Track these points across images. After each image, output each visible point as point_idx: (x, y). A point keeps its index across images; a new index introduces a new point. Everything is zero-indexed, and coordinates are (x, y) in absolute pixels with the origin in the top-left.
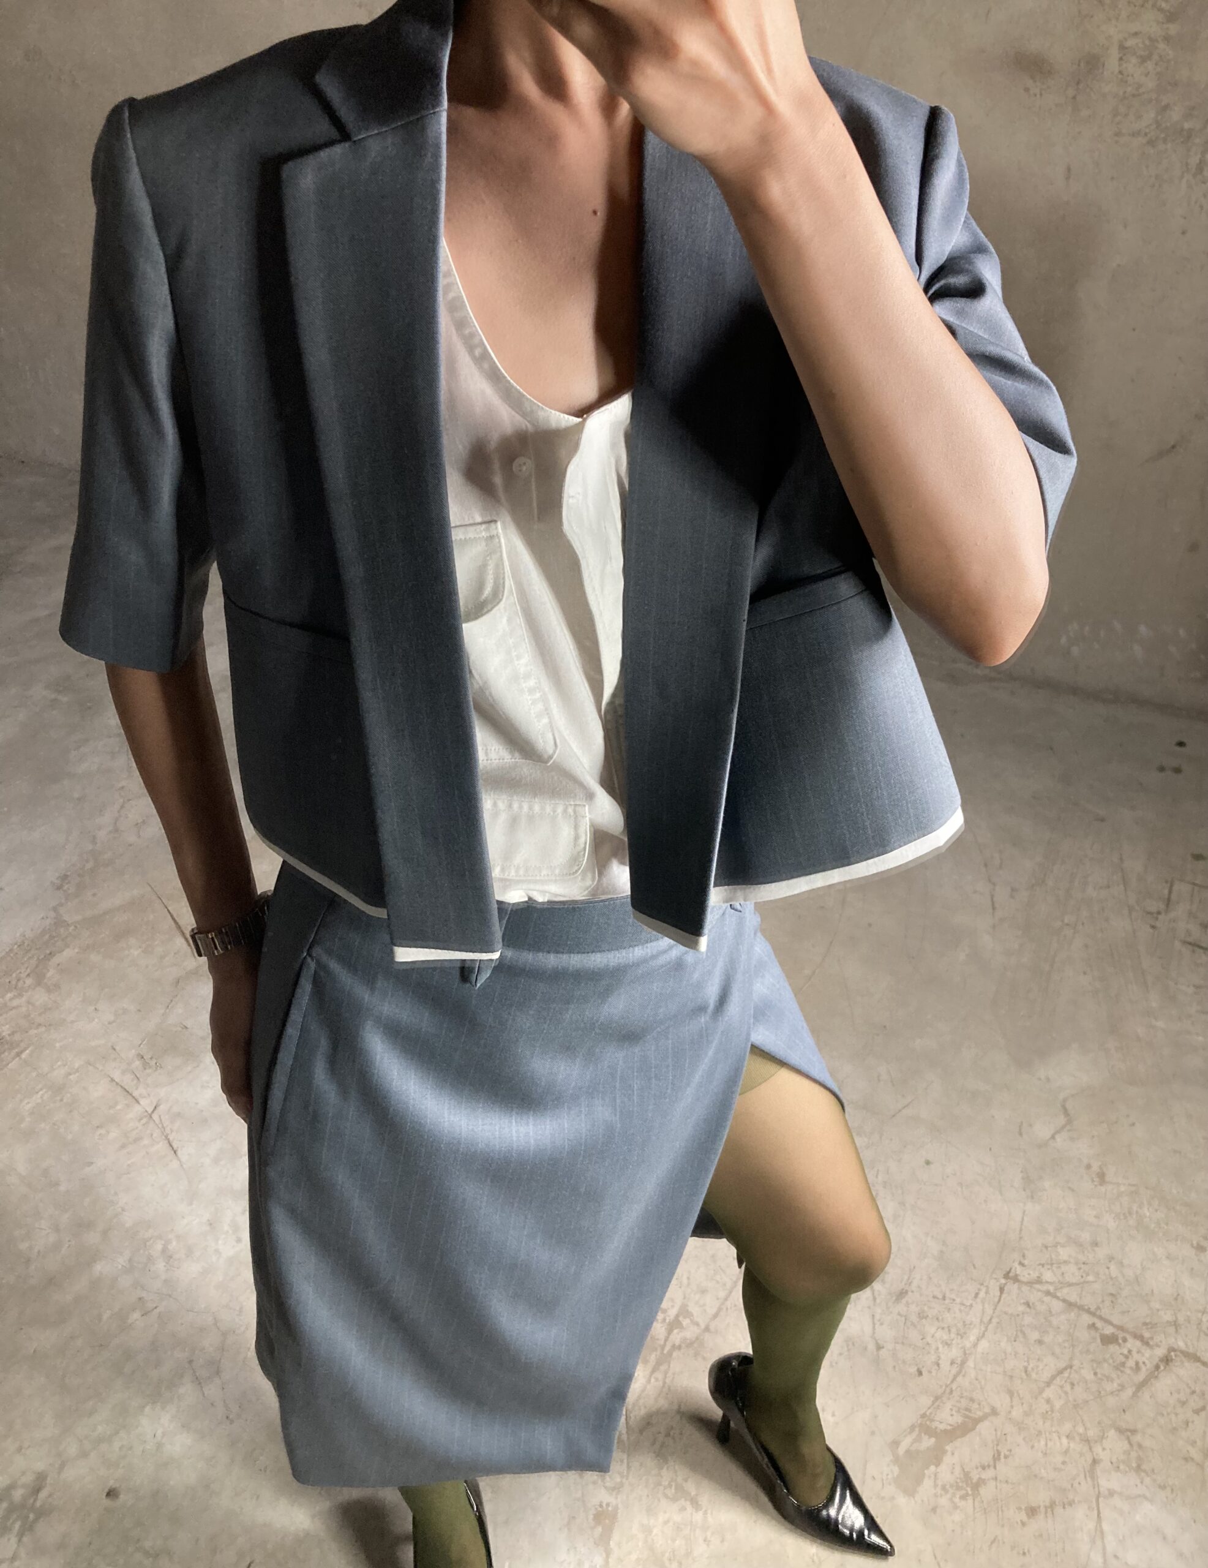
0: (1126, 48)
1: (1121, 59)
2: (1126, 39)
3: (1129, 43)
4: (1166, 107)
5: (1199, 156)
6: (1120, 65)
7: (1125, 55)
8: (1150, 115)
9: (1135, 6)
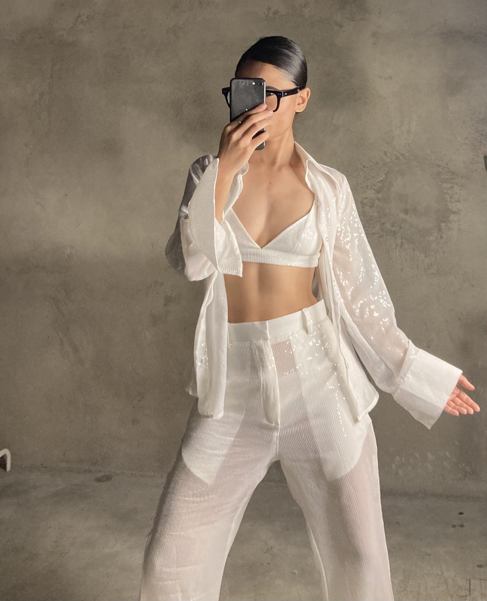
0: (364, 203)
1: (362, 207)
2: (363, 201)
3: (364, 202)
4: (383, 223)
5: (400, 241)
6: (362, 209)
7: (364, 206)
8: (378, 227)
9: (364, 189)
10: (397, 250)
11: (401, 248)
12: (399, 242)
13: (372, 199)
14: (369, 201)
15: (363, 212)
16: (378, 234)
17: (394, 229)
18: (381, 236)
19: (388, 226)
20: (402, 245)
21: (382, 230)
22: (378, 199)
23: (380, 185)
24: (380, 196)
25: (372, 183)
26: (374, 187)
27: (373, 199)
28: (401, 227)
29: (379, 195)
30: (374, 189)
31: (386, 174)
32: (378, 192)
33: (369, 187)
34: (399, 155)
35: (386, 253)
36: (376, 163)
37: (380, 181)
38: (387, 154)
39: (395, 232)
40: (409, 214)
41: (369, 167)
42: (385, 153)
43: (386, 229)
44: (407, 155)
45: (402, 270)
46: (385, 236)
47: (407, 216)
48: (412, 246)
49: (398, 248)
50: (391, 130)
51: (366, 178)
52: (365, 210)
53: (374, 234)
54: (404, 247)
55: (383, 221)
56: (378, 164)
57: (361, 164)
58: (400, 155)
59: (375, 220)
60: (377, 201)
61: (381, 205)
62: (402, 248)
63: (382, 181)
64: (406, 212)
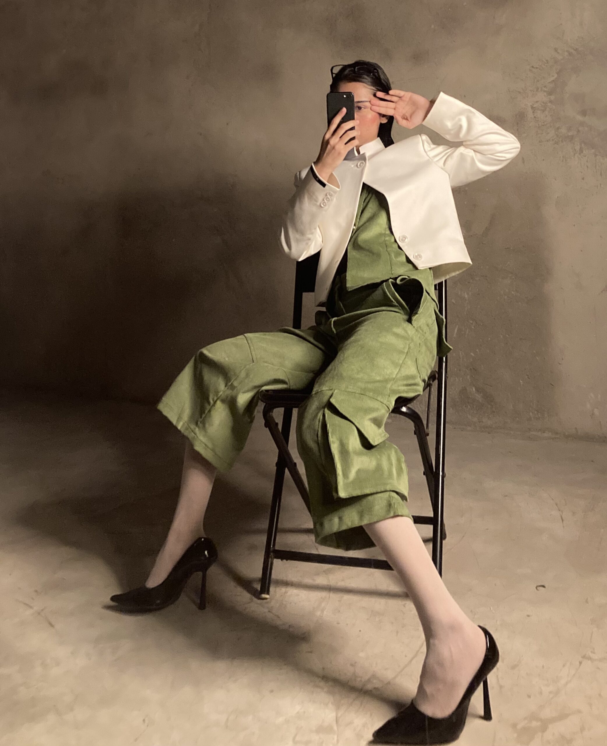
1: (533, 112)
3: (535, 106)
4: (558, 128)
6: (533, 114)
7: (534, 110)
8: (552, 132)
9: (534, 91)
10: (576, 157)
11: (580, 154)
12: (578, 148)
13: (543, 103)
14: (541, 105)
15: (535, 117)
16: (553, 140)
17: (570, 134)
18: (556, 143)
19: (563, 130)
21: (558, 136)
22: (551, 102)
23: (552, 85)
25: (542, 85)
26: (545, 89)
27: (545, 102)
28: (579, 131)
29: (551, 97)
30: (545, 91)
31: (557, 73)
32: (550, 93)
35: (563, 161)
36: (546, 62)
37: (552, 81)
38: (559, 51)
39: (572, 136)
40: (587, 116)
41: (539, 67)
42: (556, 50)
43: (561, 135)
44: (580, 49)
45: (583, 179)
46: (561, 142)
47: (585, 116)
48: (593, 151)
49: (576, 155)
50: (561, 24)
51: (536, 80)
52: (537, 115)
53: (547, 141)
54: (584, 153)
55: (557, 126)
56: (548, 63)
57: (529, 64)
58: (572, 51)
59: (547, 125)
60: (549, 104)
61: (554, 108)
62: (582, 154)
64: (584, 113)
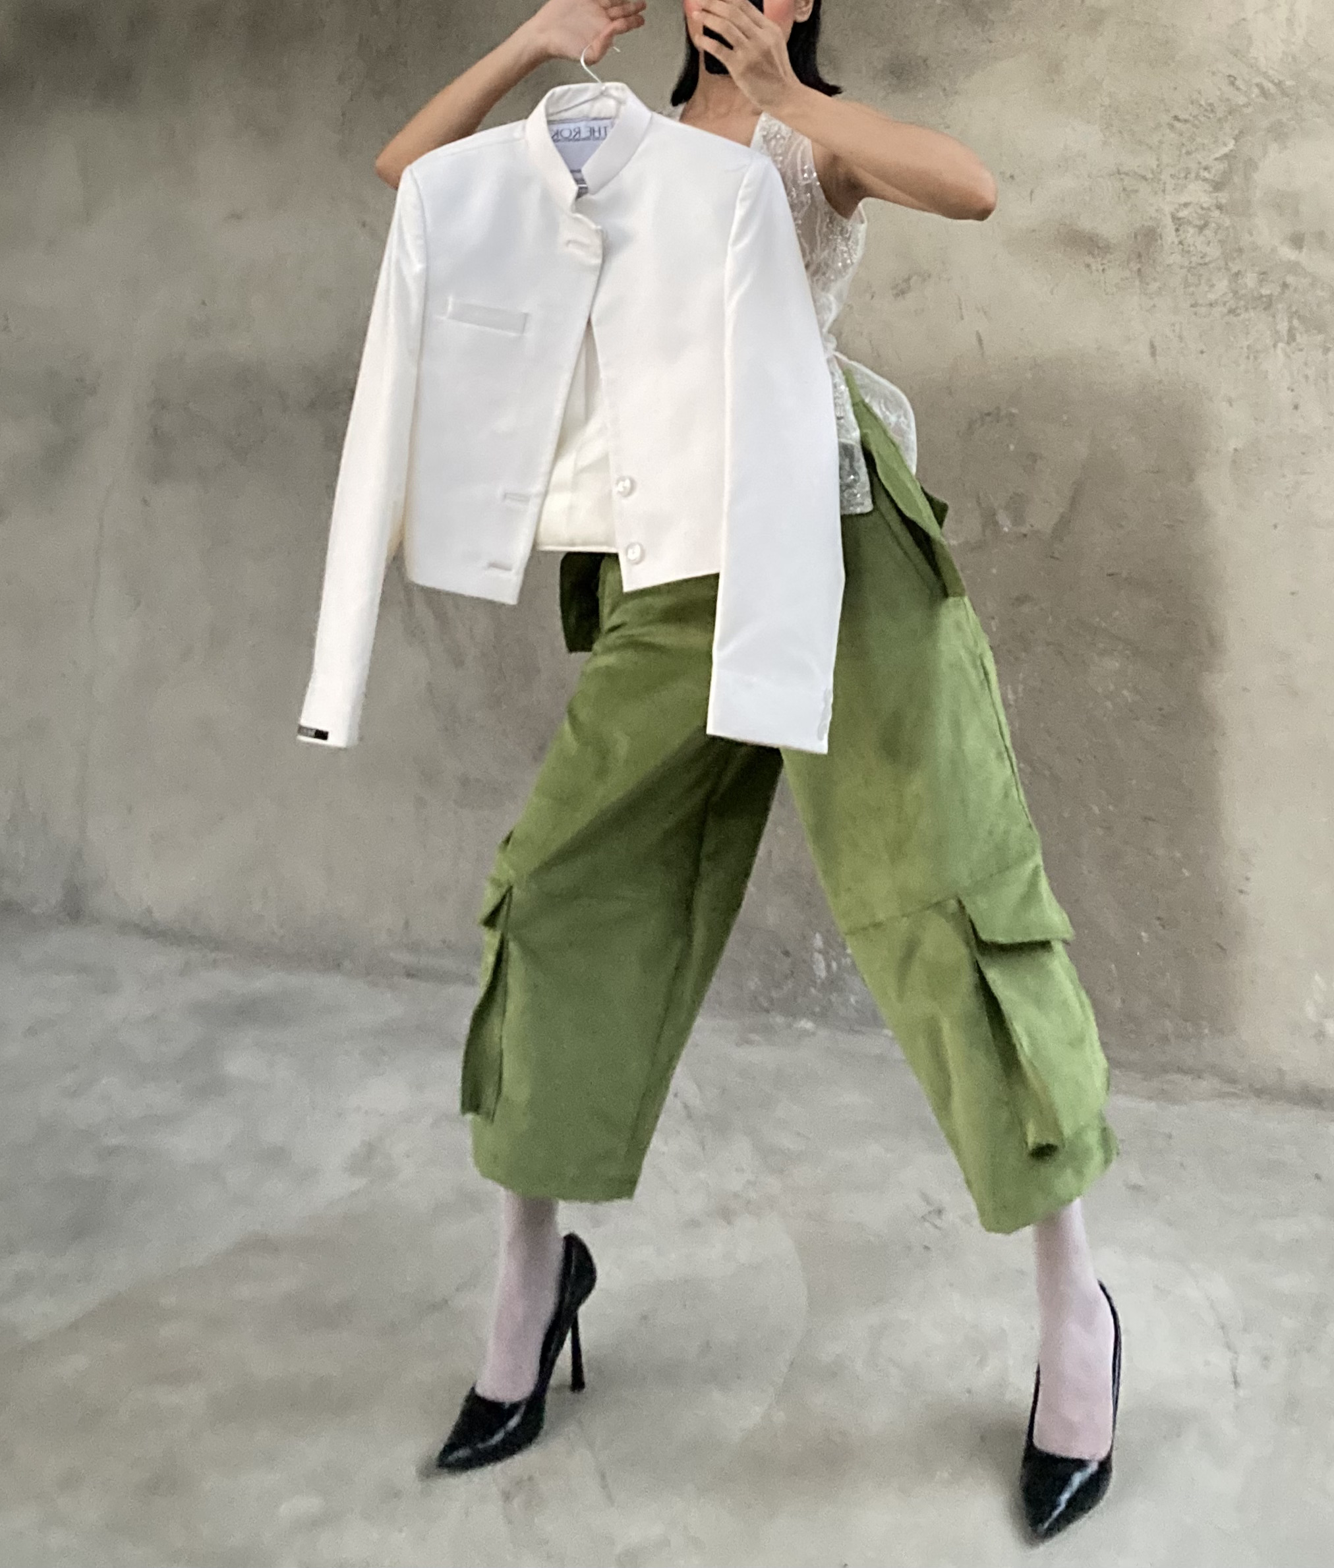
0: (1180, 219)
1: (1177, 230)
2: (1178, 212)
3: (1181, 214)
5: (1287, 324)
6: (1178, 236)
7: (1180, 225)
9: (1179, 178)
10: (1279, 351)
12: (1283, 327)
13: (1202, 208)
14: (1196, 213)
15: (1181, 243)
16: (1224, 304)
17: (1265, 291)
18: (1232, 311)
19: (1250, 280)
20: (1292, 337)
21: (1235, 293)
22: (1219, 207)
23: (1222, 166)
24: (1223, 196)
25: (1199, 163)
26: (1206, 174)
27: (1205, 205)
28: (1285, 286)
29: (1220, 195)
30: (1205, 180)
31: (1236, 139)
32: (1218, 186)
33: (1193, 175)
34: (1268, 85)
35: (1248, 358)
36: (1209, 108)
37: (1222, 156)
38: (1239, 83)
39: (1270, 296)
40: (1305, 250)
41: (1191, 118)
43: (1243, 292)
44: (1289, 83)
45: (1296, 407)
46: (1243, 310)
47: (1300, 252)
48: (1320, 338)
49: (1280, 345)
50: (1244, 19)
51: (1184, 151)
52: (1186, 238)
53: (1211, 305)
54: (1298, 341)
55: (1235, 269)
56: (1212, 111)
57: (1168, 111)
58: (1270, 85)
59: (1211, 266)
60: (1216, 213)
61: (1227, 222)
62: (1294, 344)
63: (1226, 156)
64: (1297, 241)
